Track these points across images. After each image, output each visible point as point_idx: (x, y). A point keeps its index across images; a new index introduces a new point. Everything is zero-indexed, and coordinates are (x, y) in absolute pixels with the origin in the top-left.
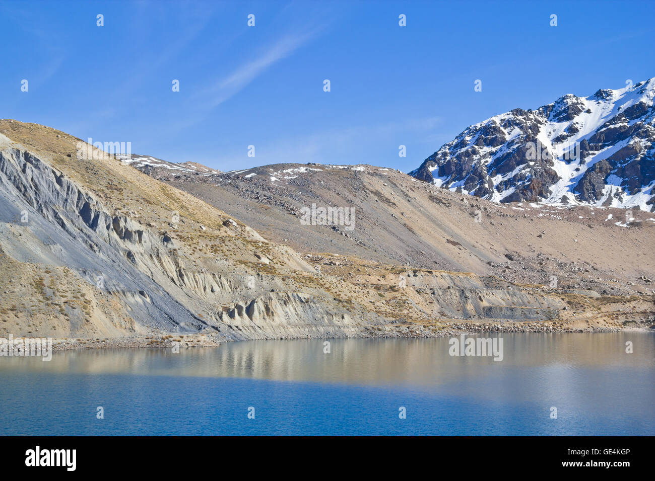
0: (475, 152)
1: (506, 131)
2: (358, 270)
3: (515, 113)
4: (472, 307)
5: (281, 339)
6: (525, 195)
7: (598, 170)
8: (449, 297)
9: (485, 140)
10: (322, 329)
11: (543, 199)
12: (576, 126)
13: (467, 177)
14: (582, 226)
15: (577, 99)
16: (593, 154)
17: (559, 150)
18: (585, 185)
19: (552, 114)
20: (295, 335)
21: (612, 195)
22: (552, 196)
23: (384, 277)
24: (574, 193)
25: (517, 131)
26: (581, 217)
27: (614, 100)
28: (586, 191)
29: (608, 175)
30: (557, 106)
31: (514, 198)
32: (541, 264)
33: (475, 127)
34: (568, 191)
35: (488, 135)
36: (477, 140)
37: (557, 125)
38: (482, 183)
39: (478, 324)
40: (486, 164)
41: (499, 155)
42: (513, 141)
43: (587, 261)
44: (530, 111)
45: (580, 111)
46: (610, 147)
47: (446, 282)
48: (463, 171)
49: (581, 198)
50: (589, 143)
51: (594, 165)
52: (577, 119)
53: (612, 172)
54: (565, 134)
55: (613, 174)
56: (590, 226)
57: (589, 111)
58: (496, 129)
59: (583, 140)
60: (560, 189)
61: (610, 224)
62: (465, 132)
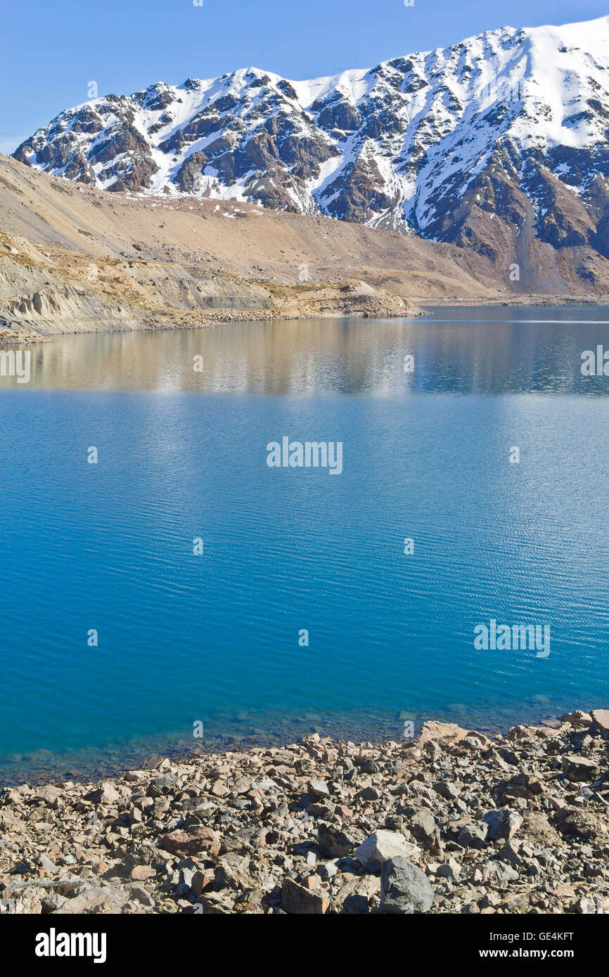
0: (72, 138)
1: (102, 117)
2: (76, 261)
3: (109, 99)
4: (193, 298)
5: (75, 333)
6: (127, 184)
7: (195, 161)
8: (169, 288)
9: (82, 126)
10: (106, 322)
11: (146, 189)
12: (170, 115)
13: (68, 164)
14: (197, 217)
15: (168, 88)
16: (189, 145)
17: (155, 139)
18: (184, 175)
19: (145, 102)
20: (87, 329)
21: (210, 187)
22: (153, 186)
23: (102, 268)
24: (174, 183)
25: (113, 117)
26: (191, 208)
27: (203, 90)
28: (185, 182)
29: (205, 166)
30: (149, 93)
31: (117, 188)
32: (168, 254)
33: (70, 111)
34: (168, 181)
35: (84, 121)
36: (73, 126)
37: (151, 113)
38: (83, 171)
39: (210, 314)
40: (85, 151)
41: (98, 142)
42: (110, 129)
43: (208, 251)
44: (123, 97)
45: (172, 100)
46: (204, 138)
47: (163, 274)
48: (62, 158)
49: (182, 189)
50: (184, 134)
51: (191, 156)
52: (169, 108)
53: (208, 163)
54: (160, 123)
55: (210, 165)
56: (204, 217)
57: (180, 101)
58: (92, 115)
59: (178, 131)
60: (161, 179)
61: (219, 215)
62: (60, 116)
